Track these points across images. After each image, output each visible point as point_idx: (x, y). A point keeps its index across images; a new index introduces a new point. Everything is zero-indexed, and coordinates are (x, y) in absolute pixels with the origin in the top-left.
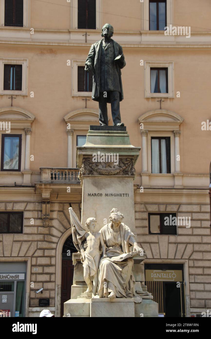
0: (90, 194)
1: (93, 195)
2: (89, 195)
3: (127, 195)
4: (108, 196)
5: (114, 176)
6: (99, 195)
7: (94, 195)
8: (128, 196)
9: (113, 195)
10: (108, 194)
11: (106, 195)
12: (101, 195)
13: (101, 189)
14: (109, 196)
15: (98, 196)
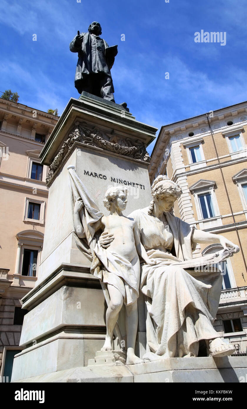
0: (88, 172)
1: (92, 174)
2: (86, 173)
3: (143, 187)
4: (115, 182)
5: (123, 156)
6: (101, 176)
7: (94, 175)
8: (144, 189)
9: (123, 182)
10: (114, 179)
11: (113, 180)
12: (105, 178)
13: (104, 169)
14: (117, 182)
15: (100, 178)
